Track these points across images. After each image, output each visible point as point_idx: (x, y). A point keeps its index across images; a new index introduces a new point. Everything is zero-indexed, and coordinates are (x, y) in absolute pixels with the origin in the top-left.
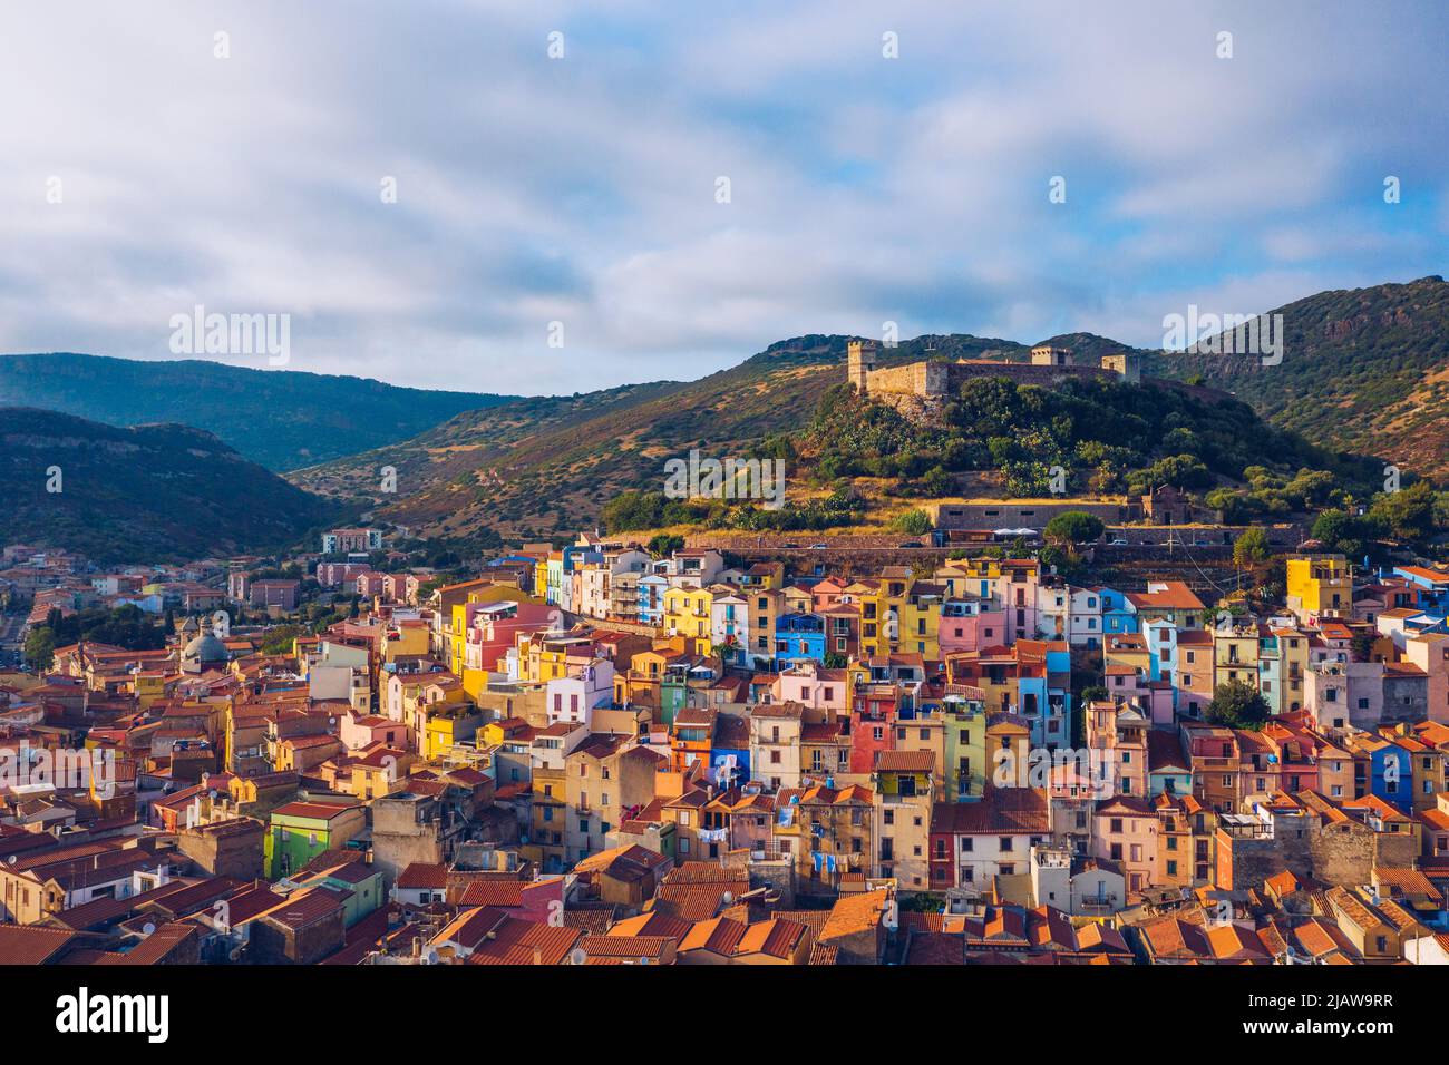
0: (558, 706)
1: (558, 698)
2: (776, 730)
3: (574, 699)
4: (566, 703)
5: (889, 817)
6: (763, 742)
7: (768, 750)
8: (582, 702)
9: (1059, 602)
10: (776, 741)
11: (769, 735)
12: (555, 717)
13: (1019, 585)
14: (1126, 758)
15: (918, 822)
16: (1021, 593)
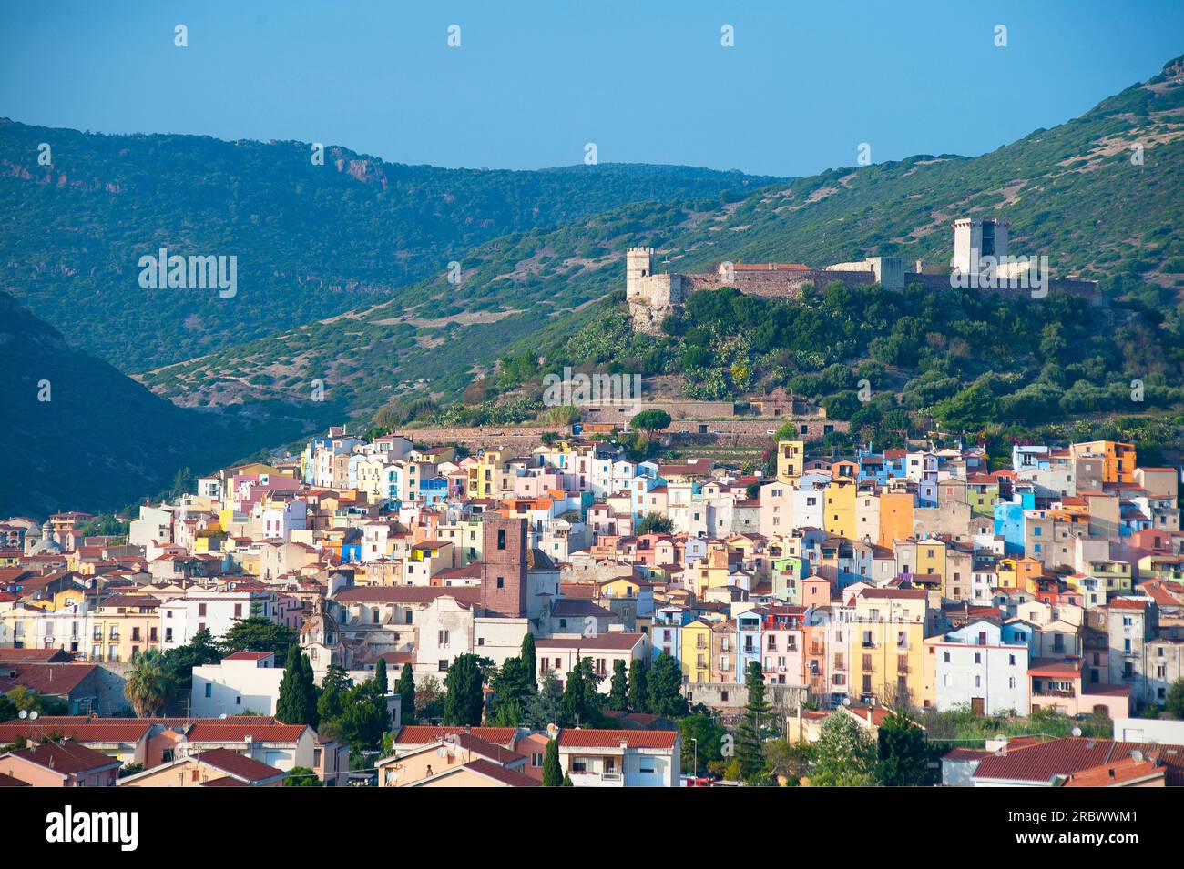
0: (269, 529)
1: (269, 522)
2: (377, 533)
3: (278, 523)
4: (273, 526)
5: (411, 570)
6: (368, 540)
7: (371, 544)
8: (282, 525)
9: (605, 469)
10: (377, 540)
11: (372, 535)
12: (267, 535)
13: (583, 458)
14: (556, 546)
15: (425, 572)
16: (583, 463)
